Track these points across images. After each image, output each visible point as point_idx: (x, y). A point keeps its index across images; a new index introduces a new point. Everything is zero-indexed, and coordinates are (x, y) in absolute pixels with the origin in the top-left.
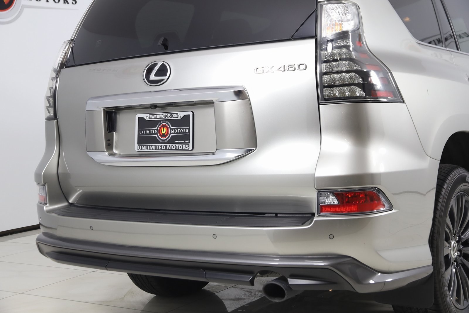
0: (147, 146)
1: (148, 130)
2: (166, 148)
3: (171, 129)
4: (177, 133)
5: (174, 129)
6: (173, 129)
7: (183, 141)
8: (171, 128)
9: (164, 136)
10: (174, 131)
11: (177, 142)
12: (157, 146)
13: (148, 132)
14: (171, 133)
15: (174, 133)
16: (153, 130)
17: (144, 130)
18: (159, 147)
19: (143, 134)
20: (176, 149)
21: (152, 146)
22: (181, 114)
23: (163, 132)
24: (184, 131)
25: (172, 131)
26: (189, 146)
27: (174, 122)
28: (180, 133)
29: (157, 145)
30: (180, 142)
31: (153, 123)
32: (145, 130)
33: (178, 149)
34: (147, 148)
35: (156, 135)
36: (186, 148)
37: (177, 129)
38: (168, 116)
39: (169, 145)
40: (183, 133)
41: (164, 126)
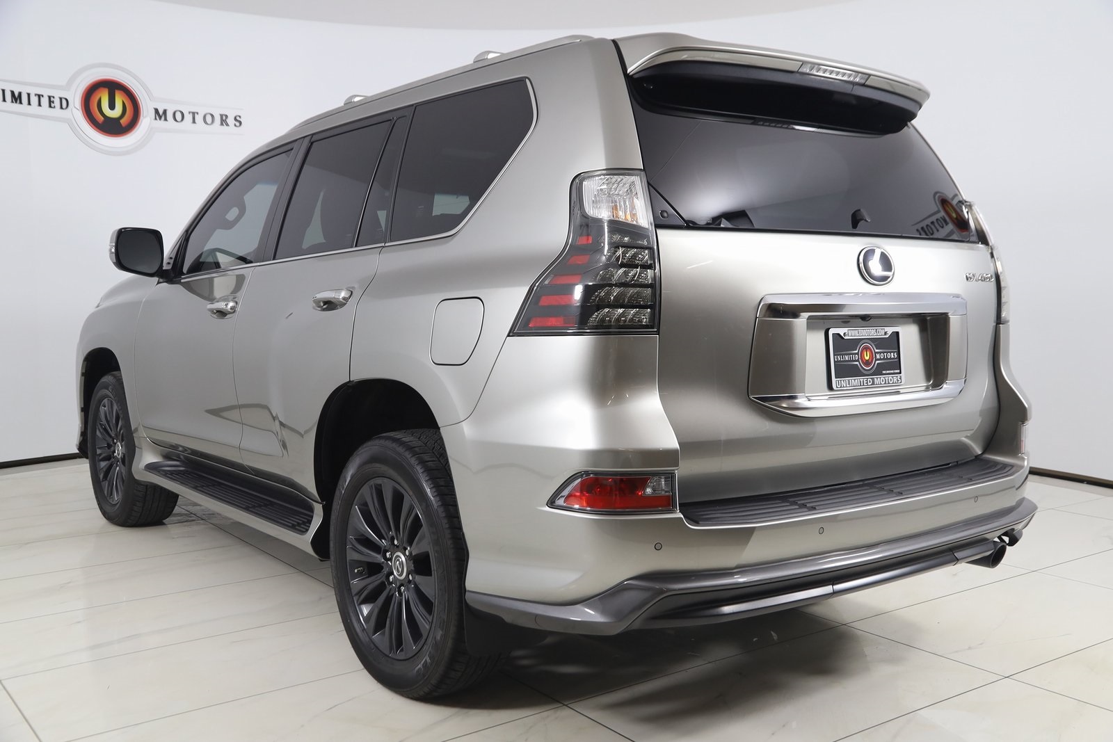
0: (849, 380)
1: (847, 355)
2: (873, 384)
3: (876, 353)
4: (884, 359)
5: (880, 353)
6: (878, 353)
7: (892, 372)
8: (877, 351)
9: (867, 363)
10: (881, 356)
11: (884, 372)
12: (862, 380)
13: (847, 359)
15: (880, 359)
16: (853, 354)
17: (840, 355)
18: (865, 382)
19: (841, 361)
20: (885, 383)
21: (855, 380)
22: (890, 330)
23: (867, 358)
24: (892, 357)
25: (878, 357)
26: (900, 378)
27: (879, 343)
28: (887, 358)
29: (861, 379)
30: (888, 372)
31: (855, 343)
32: (842, 355)
33: (889, 383)
34: (849, 384)
35: (857, 363)
36: (898, 381)
37: (883, 353)
38: (873, 332)
39: (877, 378)
40: (891, 358)
41: (866, 348)
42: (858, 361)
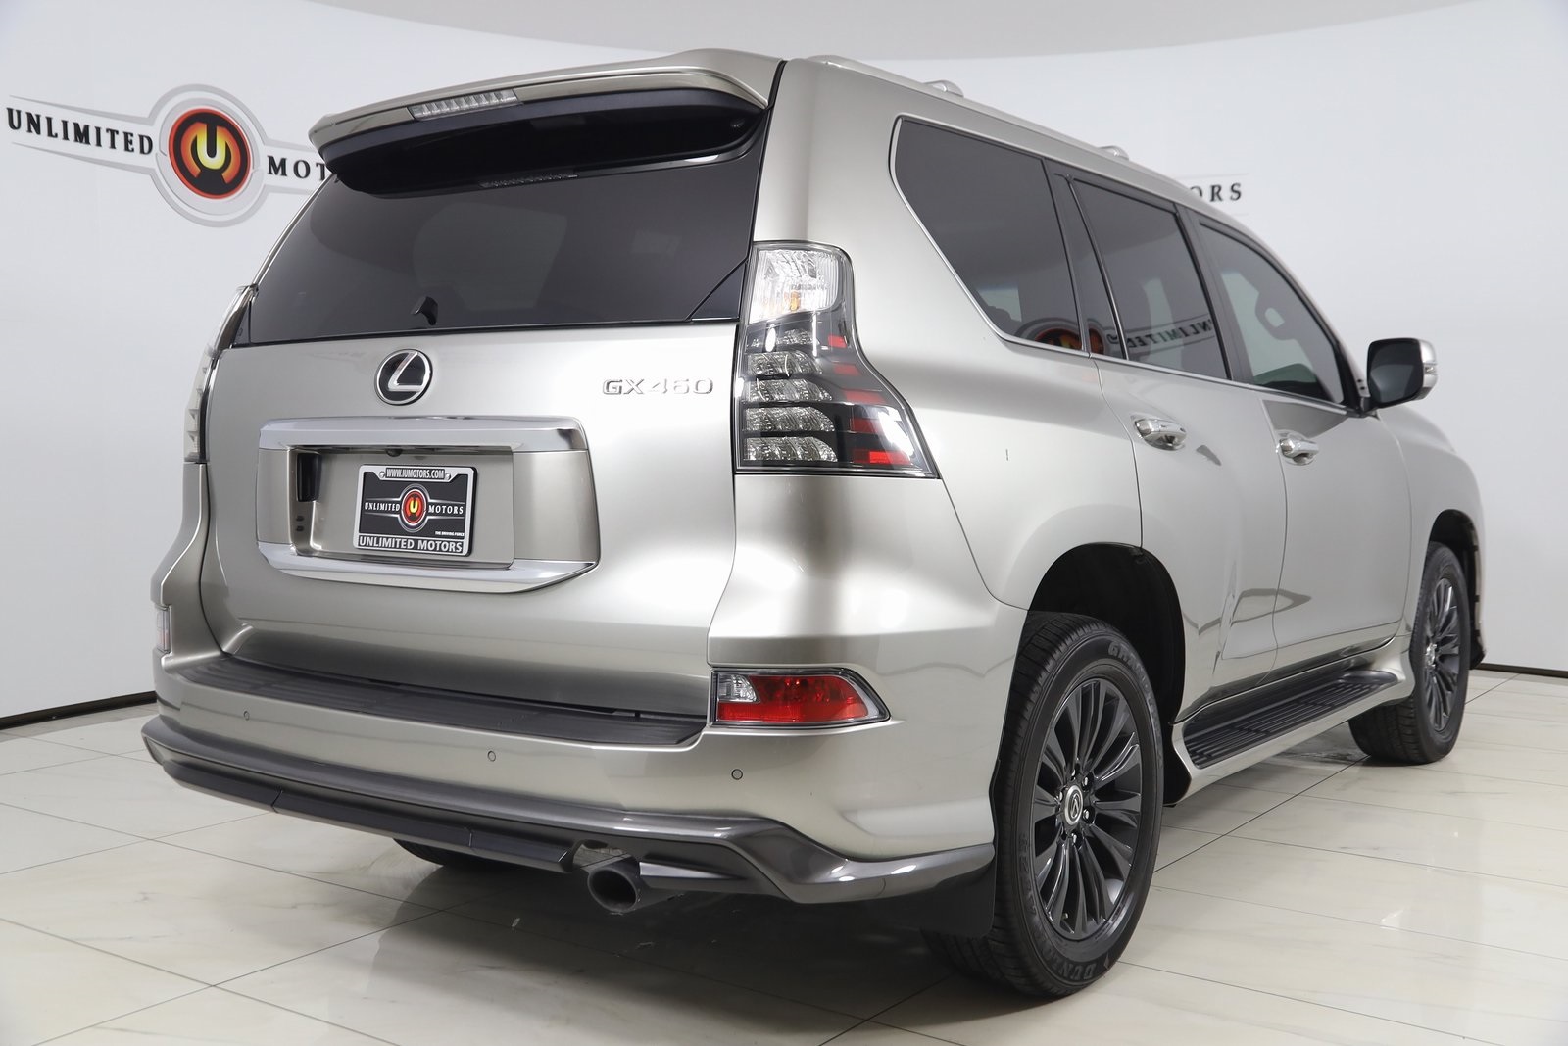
0: (378, 538)
1: (383, 502)
2: (416, 547)
3: (428, 504)
4: (441, 514)
5: (436, 504)
6: (432, 504)
7: (451, 534)
8: (430, 501)
9: (413, 517)
10: (435, 508)
11: (438, 533)
12: (398, 540)
13: (382, 508)
14: (428, 514)
15: (435, 514)
16: (392, 502)
17: (373, 502)
18: (403, 544)
19: (372, 510)
20: (435, 550)
21: (387, 538)
22: (452, 472)
23: (413, 510)
24: (455, 511)
25: (431, 509)
26: (461, 546)
27: (437, 490)
28: (446, 514)
29: (399, 538)
30: (444, 533)
31: (394, 488)
32: (376, 502)
33: (440, 550)
34: (378, 543)
35: (398, 516)
36: (456, 548)
37: (441, 505)
38: (425, 473)
39: (423, 541)
40: (452, 514)
41: (415, 496)
42: (399, 512)
